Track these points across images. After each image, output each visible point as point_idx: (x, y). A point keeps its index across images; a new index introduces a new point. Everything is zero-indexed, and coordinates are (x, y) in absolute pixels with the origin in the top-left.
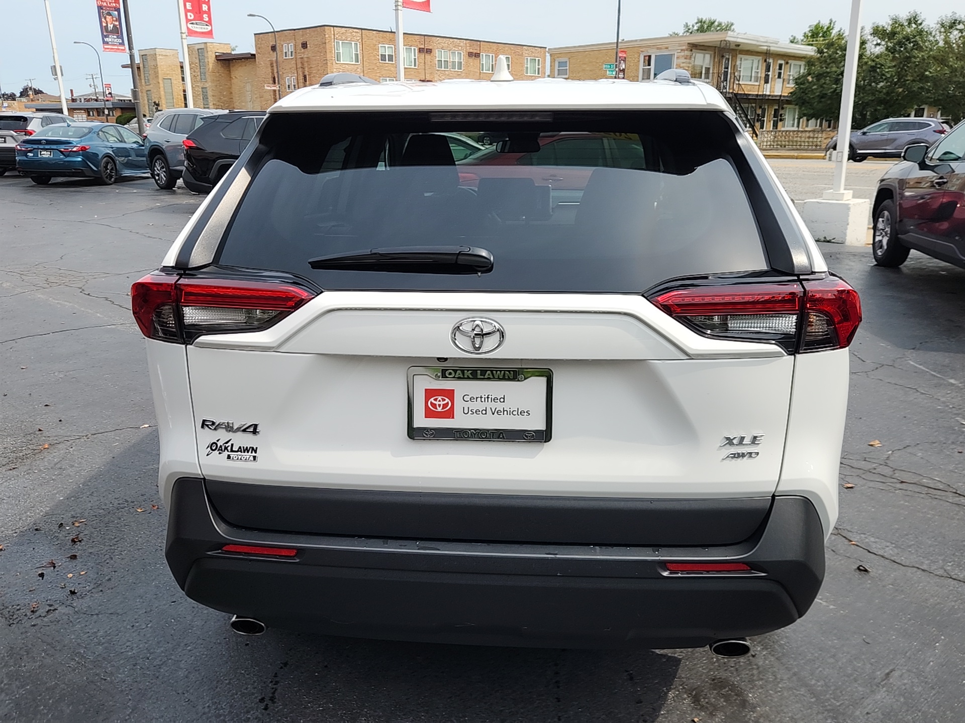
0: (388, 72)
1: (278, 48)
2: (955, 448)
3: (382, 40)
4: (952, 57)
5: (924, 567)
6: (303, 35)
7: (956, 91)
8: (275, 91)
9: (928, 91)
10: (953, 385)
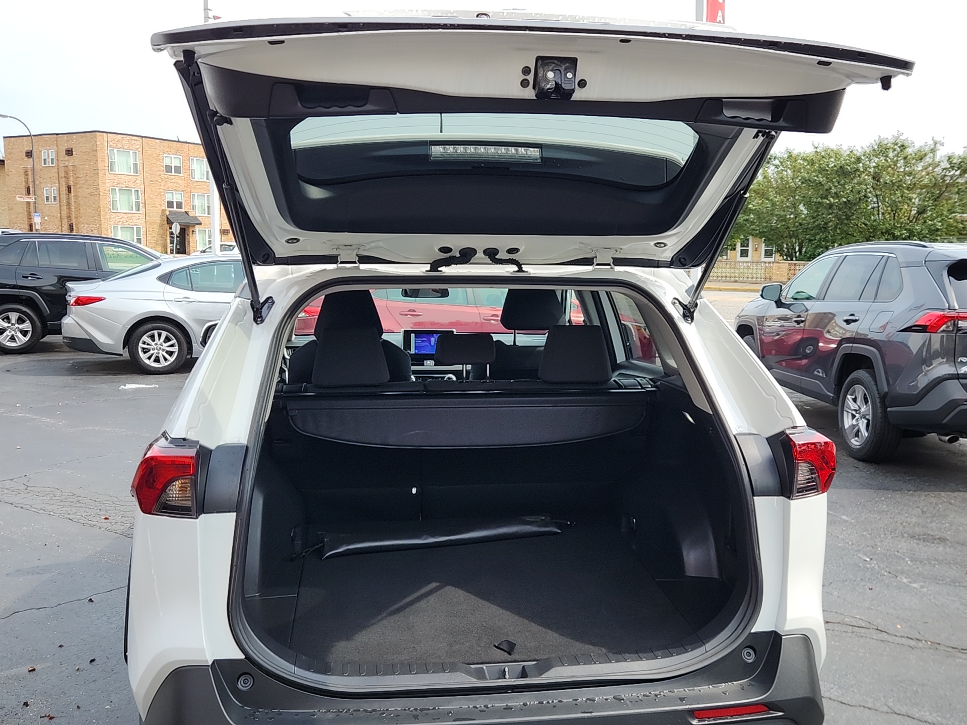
0: (175, 184)
1: (35, 154)
2: (865, 585)
3: (168, 150)
4: (772, 192)
5: (870, 705)
6: (68, 141)
7: (778, 224)
8: (29, 203)
9: (753, 223)
10: (846, 521)
